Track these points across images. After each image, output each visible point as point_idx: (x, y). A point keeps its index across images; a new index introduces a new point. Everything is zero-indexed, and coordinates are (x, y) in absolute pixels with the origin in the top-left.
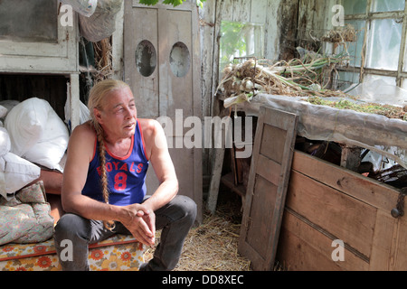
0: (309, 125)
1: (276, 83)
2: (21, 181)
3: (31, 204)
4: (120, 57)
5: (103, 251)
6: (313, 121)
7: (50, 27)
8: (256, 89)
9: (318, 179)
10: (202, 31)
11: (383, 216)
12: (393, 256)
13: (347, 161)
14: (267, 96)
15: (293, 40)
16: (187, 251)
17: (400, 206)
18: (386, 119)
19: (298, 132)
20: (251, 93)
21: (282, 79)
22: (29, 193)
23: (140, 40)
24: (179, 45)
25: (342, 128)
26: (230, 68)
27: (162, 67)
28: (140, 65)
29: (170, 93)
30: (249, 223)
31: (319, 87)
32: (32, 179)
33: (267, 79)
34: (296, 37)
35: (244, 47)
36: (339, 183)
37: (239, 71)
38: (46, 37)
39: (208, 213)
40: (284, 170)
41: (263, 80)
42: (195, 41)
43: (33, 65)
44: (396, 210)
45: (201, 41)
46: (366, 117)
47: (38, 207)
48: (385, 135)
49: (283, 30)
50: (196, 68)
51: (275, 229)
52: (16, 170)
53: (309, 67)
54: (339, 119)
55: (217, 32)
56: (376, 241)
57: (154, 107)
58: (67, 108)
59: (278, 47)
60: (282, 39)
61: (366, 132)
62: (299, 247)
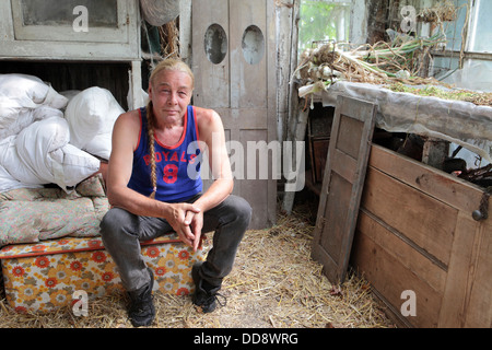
0: (389, 116)
1: (358, 69)
2: (81, 174)
3: (91, 197)
4: (188, 42)
5: (159, 248)
6: (393, 110)
7: (109, 11)
8: (335, 76)
9: (396, 176)
10: (278, 13)
11: (464, 219)
12: (473, 265)
13: (430, 157)
14: (346, 84)
15: (383, 21)
16: (256, 253)
17: (484, 207)
18: (473, 106)
19: (376, 124)
20: (329, 80)
21: (366, 65)
22: (88, 187)
23: (210, 24)
24: (252, 29)
25: (424, 117)
26: (307, 54)
27: (234, 53)
28: (210, 51)
29: (242, 80)
30: (323, 225)
31: (408, 73)
32: (91, 172)
33: (348, 65)
34: (387, 18)
35: (333, 32)
36: (417, 181)
37: (317, 56)
38: (106, 21)
39: (284, 214)
40: (361, 166)
41: (342, 66)
42: (270, 24)
43: (93, 52)
44: (478, 212)
45: (277, 24)
46: (450, 105)
47: (98, 200)
48: (471, 126)
49: (371, 10)
50: (271, 54)
51: (349, 232)
52: (75, 162)
53: (397, 51)
54: (421, 108)
55: (296, 13)
56: (455, 247)
57: (225, 98)
58: (129, 98)
59: (366, 30)
60: (370, 20)
61: (450, 122)
62: (375, 251)
